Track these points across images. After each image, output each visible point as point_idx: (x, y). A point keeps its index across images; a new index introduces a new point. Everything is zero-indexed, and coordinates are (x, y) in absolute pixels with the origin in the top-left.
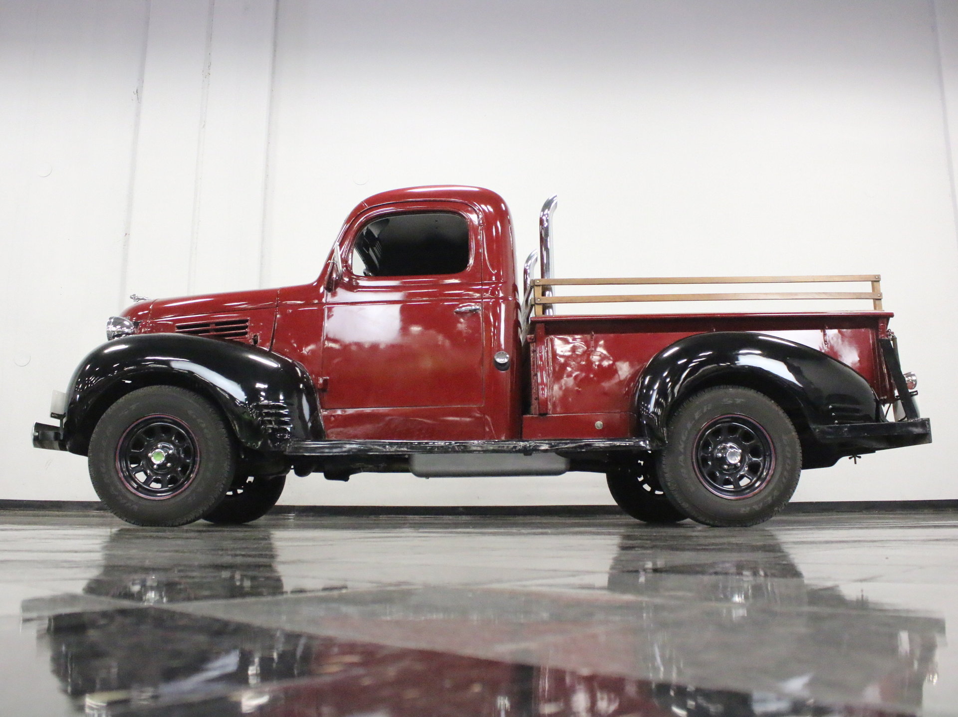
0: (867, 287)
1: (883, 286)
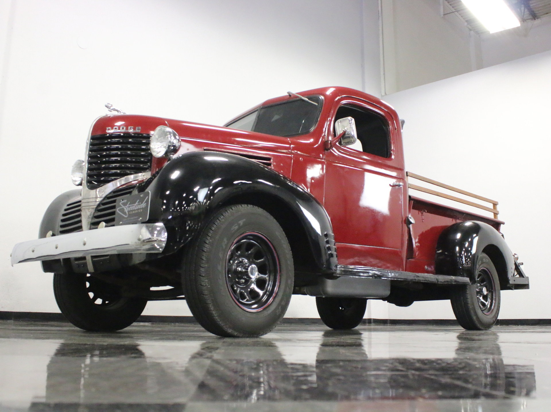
0: (491, 206)
1: (498, 207)
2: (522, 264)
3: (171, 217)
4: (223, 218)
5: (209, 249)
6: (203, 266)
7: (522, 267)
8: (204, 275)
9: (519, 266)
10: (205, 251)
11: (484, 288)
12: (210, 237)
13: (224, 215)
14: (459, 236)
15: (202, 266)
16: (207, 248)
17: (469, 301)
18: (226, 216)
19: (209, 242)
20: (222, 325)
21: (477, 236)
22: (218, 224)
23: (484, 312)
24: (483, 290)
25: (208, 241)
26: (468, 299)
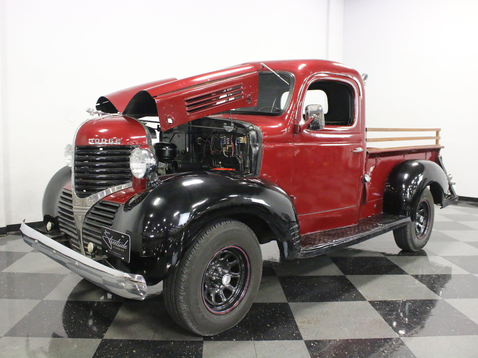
2: (454, 184)
3: (153, 236)
4: (199, 247)
5: (186, 278)
6: (182, 295)
7: (454, 187)
8: (182, 302)
9: (452, 186)
10: (183, 281)
11: (421, 217)
12: (187, 267)
13: (199, 243)
14: (406, 176)
15: (180, 294)
16: (184, 278)
17: (408, 233)
18: (201, 243)
19: (187, 272)
20: (200, 333)
21: (422, 175)
22: (194, 254)
23: (417, 236)
24: (421, 219)
25: (185, 271)
26: (408, 231)
